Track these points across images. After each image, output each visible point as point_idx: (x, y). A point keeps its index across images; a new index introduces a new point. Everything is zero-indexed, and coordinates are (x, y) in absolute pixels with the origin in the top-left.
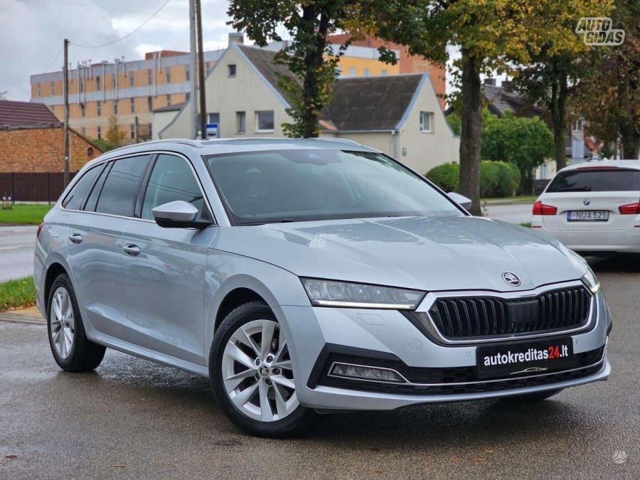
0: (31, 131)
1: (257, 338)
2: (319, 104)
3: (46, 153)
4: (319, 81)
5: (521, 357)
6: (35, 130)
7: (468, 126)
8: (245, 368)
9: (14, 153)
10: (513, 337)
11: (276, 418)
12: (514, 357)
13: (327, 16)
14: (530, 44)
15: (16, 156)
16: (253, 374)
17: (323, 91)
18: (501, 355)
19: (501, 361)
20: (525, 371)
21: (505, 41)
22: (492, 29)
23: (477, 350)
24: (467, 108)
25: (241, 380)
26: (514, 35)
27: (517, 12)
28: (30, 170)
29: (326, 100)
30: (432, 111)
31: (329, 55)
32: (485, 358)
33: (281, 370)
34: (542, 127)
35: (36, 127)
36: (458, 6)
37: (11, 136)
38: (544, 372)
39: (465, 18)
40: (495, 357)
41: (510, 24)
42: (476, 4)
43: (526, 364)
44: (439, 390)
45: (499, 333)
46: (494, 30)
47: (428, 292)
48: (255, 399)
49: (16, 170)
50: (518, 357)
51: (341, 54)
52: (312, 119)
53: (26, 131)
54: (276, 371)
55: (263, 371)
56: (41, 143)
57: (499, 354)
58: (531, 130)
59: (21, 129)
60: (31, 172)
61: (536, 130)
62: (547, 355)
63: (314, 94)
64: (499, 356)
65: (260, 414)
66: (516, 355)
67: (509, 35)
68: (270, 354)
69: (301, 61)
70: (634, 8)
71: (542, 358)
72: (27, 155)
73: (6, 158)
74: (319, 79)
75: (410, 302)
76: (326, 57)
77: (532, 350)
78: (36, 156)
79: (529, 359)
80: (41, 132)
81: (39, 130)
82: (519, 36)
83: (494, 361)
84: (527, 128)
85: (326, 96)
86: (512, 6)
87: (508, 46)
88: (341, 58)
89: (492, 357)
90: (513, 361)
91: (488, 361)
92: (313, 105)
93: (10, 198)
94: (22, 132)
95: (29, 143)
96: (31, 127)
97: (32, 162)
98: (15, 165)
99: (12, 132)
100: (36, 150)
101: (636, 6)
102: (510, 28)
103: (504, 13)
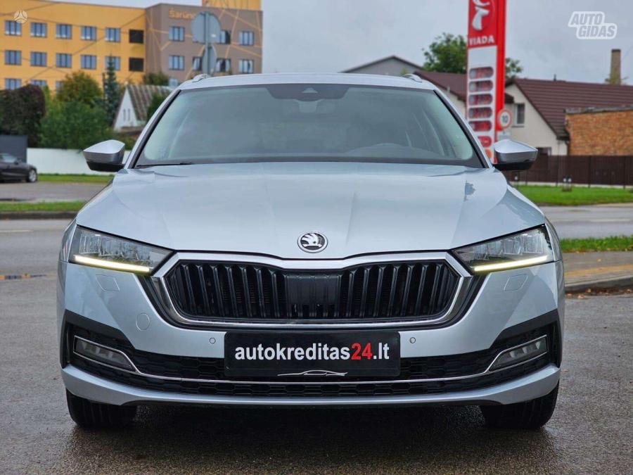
0: (614, 114)
3: (628, 136)
5: (299, 353)
6: (618, 113)
9: (597, 136)
12: (285, 353)
15: (599, 139)
18: (265, 347)
19: (263, 355)
20: (306, 373)
23: (226, 336)
28: (611, 153)
32: (237, 349)
35: (620, 109)
37: (594, 119)
38: (341, 379)
40: (254, 349)
43: (306, 364)
45: (271, 316)
47: (175, 251)
49: (598, 153)
50: (293, 353)
53: (609, 114)
56: (623, 126)
57: (260, 346)
59: (605, 112)
60: (613, 155)
62: (348, 355)
64: (260, 348)
66: (290, 350)
71: (337, 357)
72: (610, 138)
73: (589, 141)
75: (147, 264)
77: (320, 345)
78: (618, 139)
79: (314, 357)
80: (624, 115)
81: (622, 113)
83: (251, 355)
89: (248, 349)
90: (284, 358)
91: (241, 354)
93: (570, 180)
94: (606, 114)
95: (612, 126)
96: (615, 109)
97: (614, 146)
98: (597, 148)
99: (597, 115)
100: (618, 133)
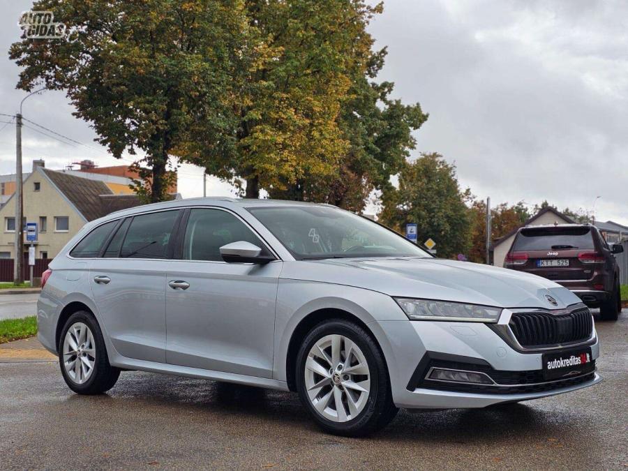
1: (328, 351)
8: (322, 377)
10: (560, 347)
11: (349, 418)
14: (297, 167)
16: (329, 383)
20: (571, 373)
21: (282, 164)
22: (274, 156)
23: (542, 356)
25: (320, 388)
26: (288, 161)
27: (290, 145)
31: (170, 167)
33: (350, 376)
36: (249, 139)
38: (579, 375)
39: (254, 148)
42: (264, 139)
43: (570, 368)
44: (515, 390)
46: (276, 157)
47: (503, 308)
48: (332, 404)
51: (178, 167)
54: (346, 377)
55: (336, 378)
65: (337, 416)
67: (285, 161)
68: (340, 364)
69: (149, 170)
74: (162, 184)
75: (492, 317)
76: (167, 168)
103: (281, 146)
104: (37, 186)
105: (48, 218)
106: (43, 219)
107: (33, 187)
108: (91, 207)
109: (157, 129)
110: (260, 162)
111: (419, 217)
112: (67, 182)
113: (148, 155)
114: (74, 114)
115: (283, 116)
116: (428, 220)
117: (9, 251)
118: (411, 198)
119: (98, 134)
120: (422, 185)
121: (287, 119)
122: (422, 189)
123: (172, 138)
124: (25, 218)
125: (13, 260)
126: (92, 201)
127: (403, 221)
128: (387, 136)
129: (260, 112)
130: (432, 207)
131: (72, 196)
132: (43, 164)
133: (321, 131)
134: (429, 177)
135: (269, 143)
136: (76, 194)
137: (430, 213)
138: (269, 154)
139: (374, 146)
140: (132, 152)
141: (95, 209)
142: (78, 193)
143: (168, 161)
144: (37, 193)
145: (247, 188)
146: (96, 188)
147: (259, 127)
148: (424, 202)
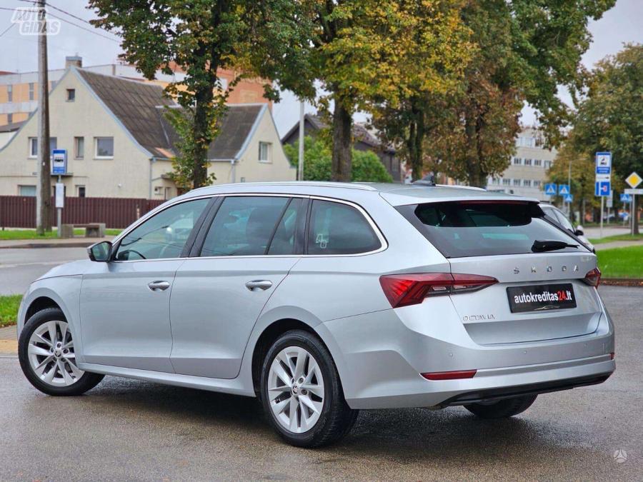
2: (208, 138)
4: (209, 116)
7: (339, 162)
13: (219, 53)
14: (401, 85)
17: (213, 126)
21: (379, 81)
22: (368, 71)
24: (338, 144)
26: (387, 77)
27: (390, 54)
29: (215, 135)
30: (270, 141)
31: (219, 90)
34: (375, 161)
36: (333, 46)
39: (340, 58)
41: (384, 66)
42: (353, 47)
46: (370, 72)
51: (231, 90)
52: (201, 153)
58: (365, 163)
61: (370, 163)
63: (204, 128)
67: (382, 77)
69: (190, 96)
70: (487, 53)
74: (209, 114)
76: (215, 92)
82: (392, 78)
84: (361, 160)
85: (216, 131)
86: (386, 49)
87: (381, 87)
88: (230, 93)
92: (202, 140)
101: (489, 52)
102: (384, 71)
103: (378, 56)
104: (71, 93)
105: (85, 138)
106: (80, 139)
107: (65, 95)
108: (146, 125)
109: (200, 43)
110: (348, 79)
111: (619, 140)
112: (112, 88)
113: (188, 76)
114: (92, 22)
115: (382, 13)
116: (632, 144)
117: (34, 184)
118: (607, 112)
119: (124, 49)
120: (624, 92)
121: (386, 18)
122: (624, 99)
123: (221, 51)
124: (55, 139)
125: (34, 199)
126: (146, 116)
127: (594, 147)
128: (550, 29)
129: (350, 8)
130: (638, 125)
131: (117, 108)
132: (80, 63)
133: (437, 33)
134: (636, 80)
135: (361, 53)
136: (123, 106)
137: (634, 136)
138: (361, 67)
139: (529, 46)
140: (169, 71)
141: (149, 125)
142: (126, 104)
143: (216, 83)
144: (71, 104)
145: (335, 112)
146: (152, 97)
147: (346, 30)
148: (626, 118)
